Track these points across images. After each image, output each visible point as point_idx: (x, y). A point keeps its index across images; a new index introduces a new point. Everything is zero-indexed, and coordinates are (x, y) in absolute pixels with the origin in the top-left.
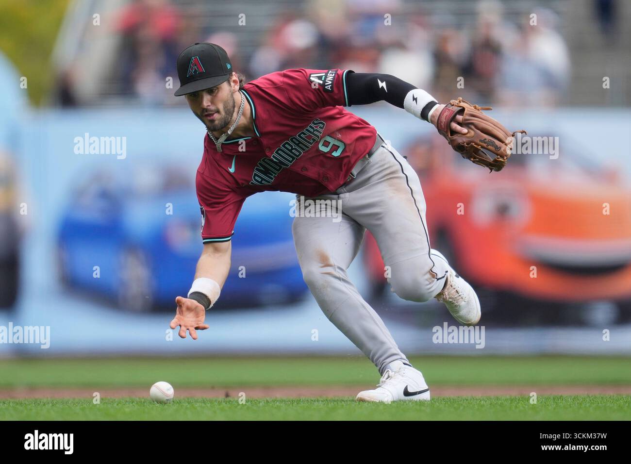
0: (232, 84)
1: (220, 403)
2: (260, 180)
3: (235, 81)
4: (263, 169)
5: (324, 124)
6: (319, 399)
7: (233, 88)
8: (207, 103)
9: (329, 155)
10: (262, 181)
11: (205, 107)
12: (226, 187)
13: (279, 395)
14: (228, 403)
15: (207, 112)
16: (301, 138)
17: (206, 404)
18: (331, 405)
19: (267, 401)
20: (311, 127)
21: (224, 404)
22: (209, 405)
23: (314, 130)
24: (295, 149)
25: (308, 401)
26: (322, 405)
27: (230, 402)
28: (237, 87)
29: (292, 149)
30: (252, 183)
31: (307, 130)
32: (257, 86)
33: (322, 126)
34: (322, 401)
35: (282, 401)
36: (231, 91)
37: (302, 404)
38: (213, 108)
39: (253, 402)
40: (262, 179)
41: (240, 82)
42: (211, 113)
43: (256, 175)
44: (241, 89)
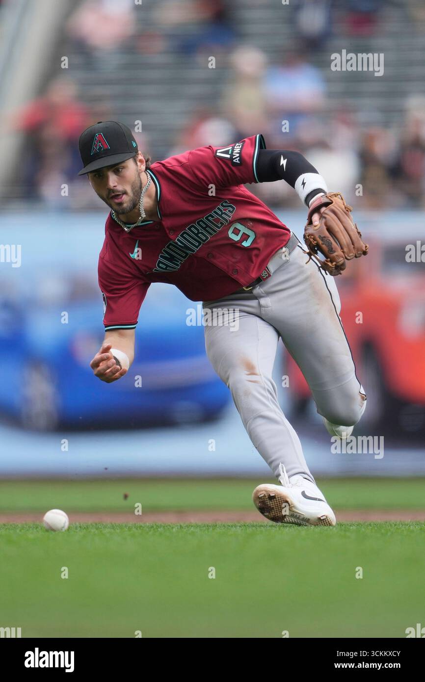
0: (139, 164)
1: (130, 529)
2: (164, 267)
3: (141, 161)
4: (168, 256)
5: (234, 208)
6: (237, 524)
7: (139, 168)
8: (114, 183)
9: (238, 245)
10: (166, 268)
11: (112, 188)
12: (127, 272)
13: (193, 520)
14: (138, 528)
15: (113, 193)
16: (209, 220)
17: (115, 530)
18: (249, 530)
19: (181, 526)
20: (219, 209)
21: (134, 529)
22: (118, 531)
23: (222, 213)
24: (202, 233)
25: (224, 526)
26: (239, 531)
27: (142, 528)
28: (143, 167)
29: (199, 233)
30: (155, 270)
31: (215, 212)
32: (163, 165)
33: (232, 210)
34: (240, 527)
35: (197, 526)
36: (137, 171)
37: (218, 530)
38: (120, 188)
39: (166, 527)
40: (167, 266)
41: (146, 162)
42: (118, 193)
43: (160, 262)
44: (147, 168)
